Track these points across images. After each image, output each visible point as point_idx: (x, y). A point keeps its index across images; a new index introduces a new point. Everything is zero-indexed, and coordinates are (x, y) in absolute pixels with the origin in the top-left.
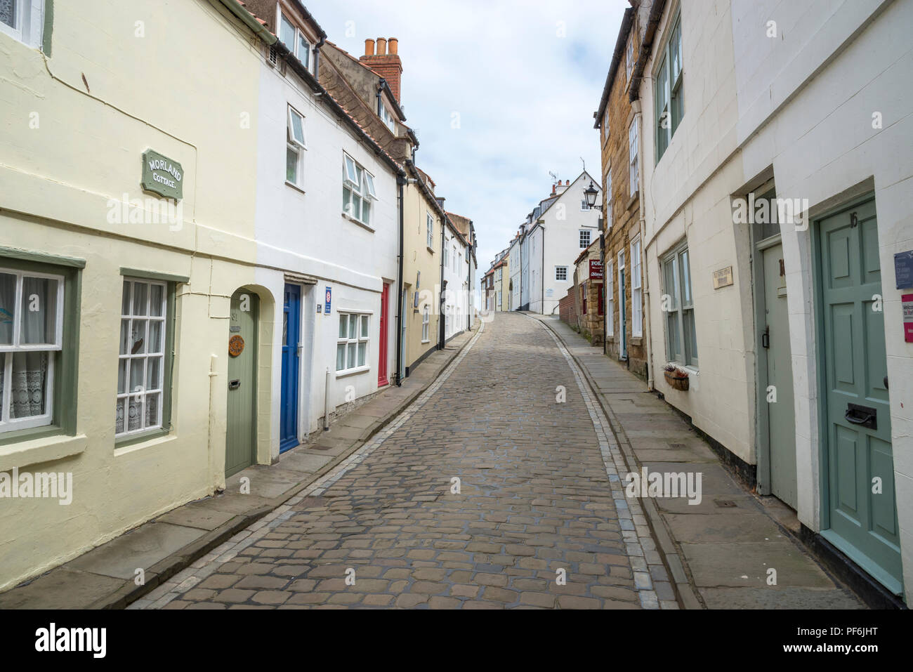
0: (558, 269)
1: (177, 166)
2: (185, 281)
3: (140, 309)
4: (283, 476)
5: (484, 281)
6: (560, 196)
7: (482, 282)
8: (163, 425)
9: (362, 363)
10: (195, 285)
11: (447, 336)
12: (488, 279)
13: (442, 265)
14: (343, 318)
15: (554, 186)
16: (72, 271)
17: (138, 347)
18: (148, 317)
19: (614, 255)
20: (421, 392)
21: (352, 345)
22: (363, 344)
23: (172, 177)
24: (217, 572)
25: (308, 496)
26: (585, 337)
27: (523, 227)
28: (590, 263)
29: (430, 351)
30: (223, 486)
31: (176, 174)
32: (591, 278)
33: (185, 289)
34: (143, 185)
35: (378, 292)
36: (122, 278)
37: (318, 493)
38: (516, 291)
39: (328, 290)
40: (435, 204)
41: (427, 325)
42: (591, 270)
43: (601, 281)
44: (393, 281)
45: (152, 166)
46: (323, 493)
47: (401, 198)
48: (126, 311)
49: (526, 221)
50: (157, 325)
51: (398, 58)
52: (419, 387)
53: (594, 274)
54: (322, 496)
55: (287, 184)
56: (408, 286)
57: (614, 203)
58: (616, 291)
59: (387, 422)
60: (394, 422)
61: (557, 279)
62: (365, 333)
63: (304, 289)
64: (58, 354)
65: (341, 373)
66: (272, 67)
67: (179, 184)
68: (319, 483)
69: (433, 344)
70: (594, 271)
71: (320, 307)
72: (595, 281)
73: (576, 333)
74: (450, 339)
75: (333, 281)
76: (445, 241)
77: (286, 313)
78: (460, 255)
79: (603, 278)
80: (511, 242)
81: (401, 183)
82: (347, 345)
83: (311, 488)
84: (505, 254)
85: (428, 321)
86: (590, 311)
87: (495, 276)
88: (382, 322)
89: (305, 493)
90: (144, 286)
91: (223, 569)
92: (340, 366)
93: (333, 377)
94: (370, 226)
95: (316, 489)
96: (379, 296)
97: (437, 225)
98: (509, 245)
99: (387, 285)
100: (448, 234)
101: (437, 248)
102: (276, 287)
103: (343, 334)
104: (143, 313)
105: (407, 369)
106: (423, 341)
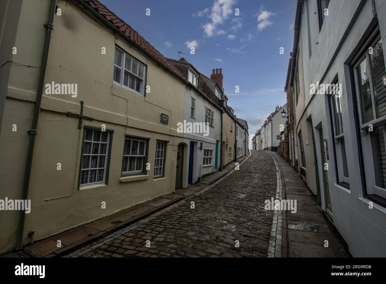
0: (277, 136)
1: (168, 116)
2: (168, 142)
3: (159, 148)
4: (189, 191)
5: (253, 139)
6: (278, 111)
7: (252, 140)
8: (163, 175)
9: (210, 163)
10: (171, 143)
11: (237, 157)
12: (254, 139)
13: (236, 136)
14: (205, 150)
15: (276, 108)
16: (148, 140)
17: (158, 157)
18: (161, 150)
19: (291, 133)
20: (227, 173)
21: (207, 159)
22: (211, 158)
23: (166, 118)
24: (174, 208)
25: (195, 196)
26: (285, 159)
27: (266, 122)
28: (285, 135)
29: (232, 162)
30: (175, 192)
31: (167, 117)
32: (285, 140)
33: (168, 144)
34: (161, 121)
35: (215, 144)
36: (156, 141)
37: (197, 195)
38: (263, 143)
39: (201, 144)
40: (233, 118)
41: (230, 154)
42: (285, 137)
43: (288, 141)
44: (219, 141)
45: (163, 116)
46: (199, 195)
47: (222, 117)
48: (156, 149)
49: (267, 120)
50: (162, 151)
51: (222, 74)
52: (227, 172)
53: (286, 138)
54: (198, 196)
55: (191, 117)
56: (224, 142)
57: (290, 116)
58: (291, 144)
59: (217, 180)
60: (218, 181)
61: (277, 139)
62: (211, 155)
63: (195, 144)
64: (144, 157)
65: (204, 166)
66: (188, 89)
67: (168, 120)
68: (197, 193)
69: (232, 160)
70: (286, 137)
71: (199, 148)
72: (286, 141)
73: (282, 158)
74: (238, 159)
75: (203, 141)
76: (237, 128)
77: (190, 150)
78: (242, 132)
79: (288, 140)
80: (262, 127)
81: (222, 113)
82: (206, 159)
83: (196, 194)
84: (260, 131)
85: (231, 153)
86: (285, 150)
87: (256, 138)
88: (216, 152)
89: (194, 195)
90: (160, 143)
91: (176, 208)
92: (204, 164)
93: (202, 167)
94: (213, 126)
95: (197, 194)
96: (215, 145)
97: (234, 124)
98: (261, 128)
99: (217, 142)
100: (237, 126)
101: (233, 131)
102: (188, 143)
103: (205, 155)
104: (160, 149)
105: (224, 166)
106: (229, 158)
